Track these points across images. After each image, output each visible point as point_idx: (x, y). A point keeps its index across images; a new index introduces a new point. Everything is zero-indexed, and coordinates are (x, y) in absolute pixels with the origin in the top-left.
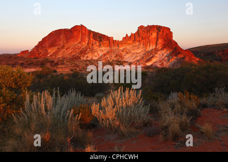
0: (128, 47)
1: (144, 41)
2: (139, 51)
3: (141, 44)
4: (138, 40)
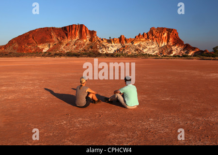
0: (142, 44)
1: (157, 39)
2: (153, 46)
3: (154, 41)
4: (151, 38)
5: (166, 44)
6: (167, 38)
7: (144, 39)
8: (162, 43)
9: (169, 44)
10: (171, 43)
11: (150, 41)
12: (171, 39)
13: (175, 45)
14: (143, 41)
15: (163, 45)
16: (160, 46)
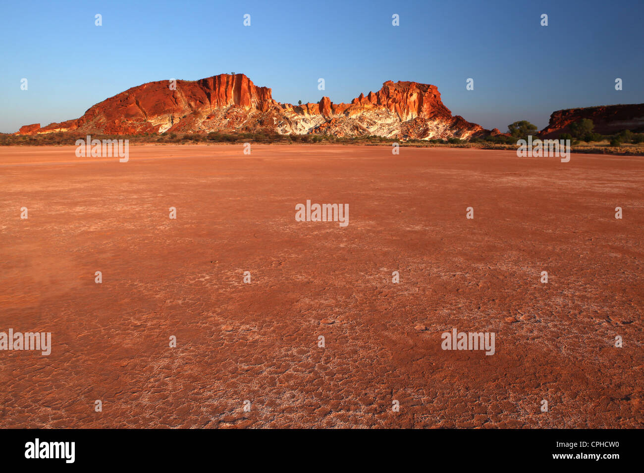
0: (367, 115)
1: (397, 105)
2: (389, 121)
3: (391, 110)
4: (385, 103)
5: (415, 116)
6: (417, 105)
7: (370, 106)
8: (408, 114)
9: (422, 115)
10: (425, 114)
11: (384, 109)
12: (426, 106)
13: (433, 117)
14: (368, 110)
15: (409, 117)
16: (404, 120)
